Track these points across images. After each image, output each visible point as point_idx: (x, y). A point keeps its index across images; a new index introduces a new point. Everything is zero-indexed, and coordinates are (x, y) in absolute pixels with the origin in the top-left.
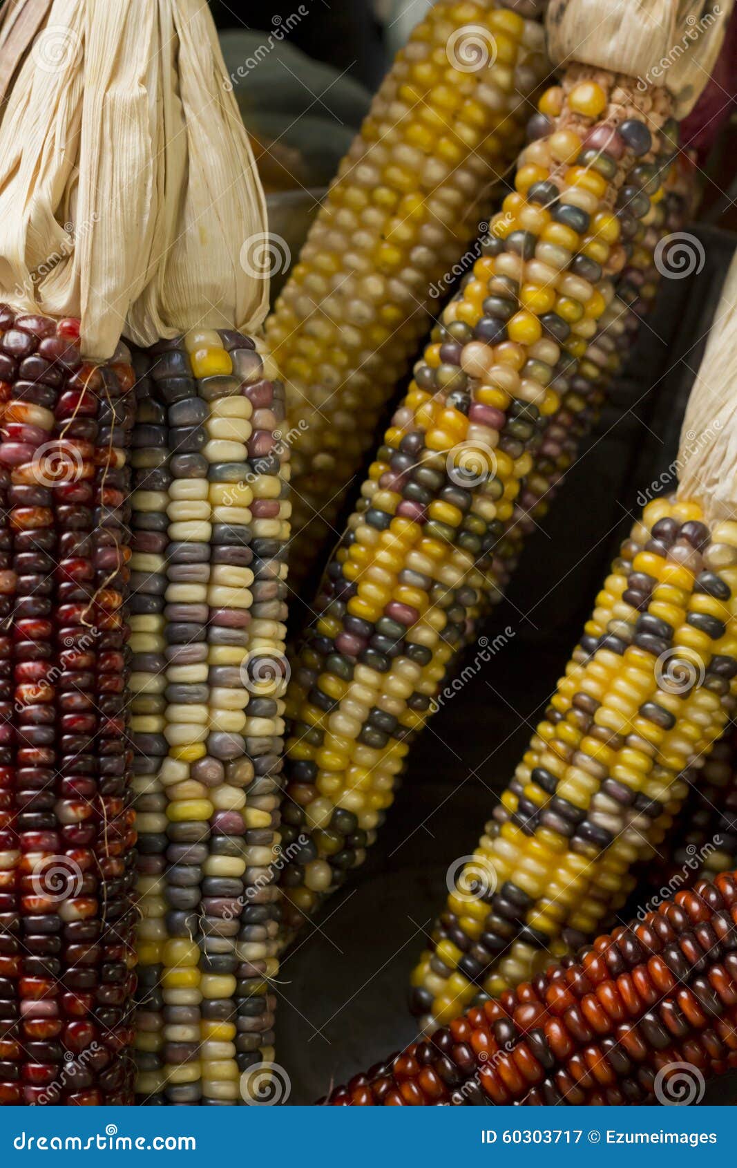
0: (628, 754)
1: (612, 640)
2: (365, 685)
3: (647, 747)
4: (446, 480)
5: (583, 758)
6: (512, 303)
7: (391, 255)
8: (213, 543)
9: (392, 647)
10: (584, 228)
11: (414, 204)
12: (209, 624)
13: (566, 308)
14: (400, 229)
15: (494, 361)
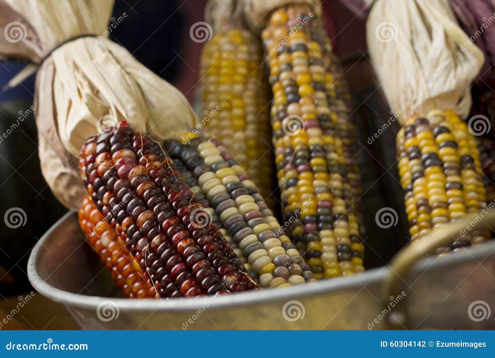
0: (451, 207)
1: (416, 175)
2: (327, 236)
3: (457, 199)
4: (310, 152)
5: (435, 219)
6: (295, 85)
7: (239, 123)
8: (229, 191)
9: (329, 218)
10: (305, 49)
11: (236, 102)
12: (246, 220)
13: (317, 77)
14: (237, 112)
15: (301, 106)
